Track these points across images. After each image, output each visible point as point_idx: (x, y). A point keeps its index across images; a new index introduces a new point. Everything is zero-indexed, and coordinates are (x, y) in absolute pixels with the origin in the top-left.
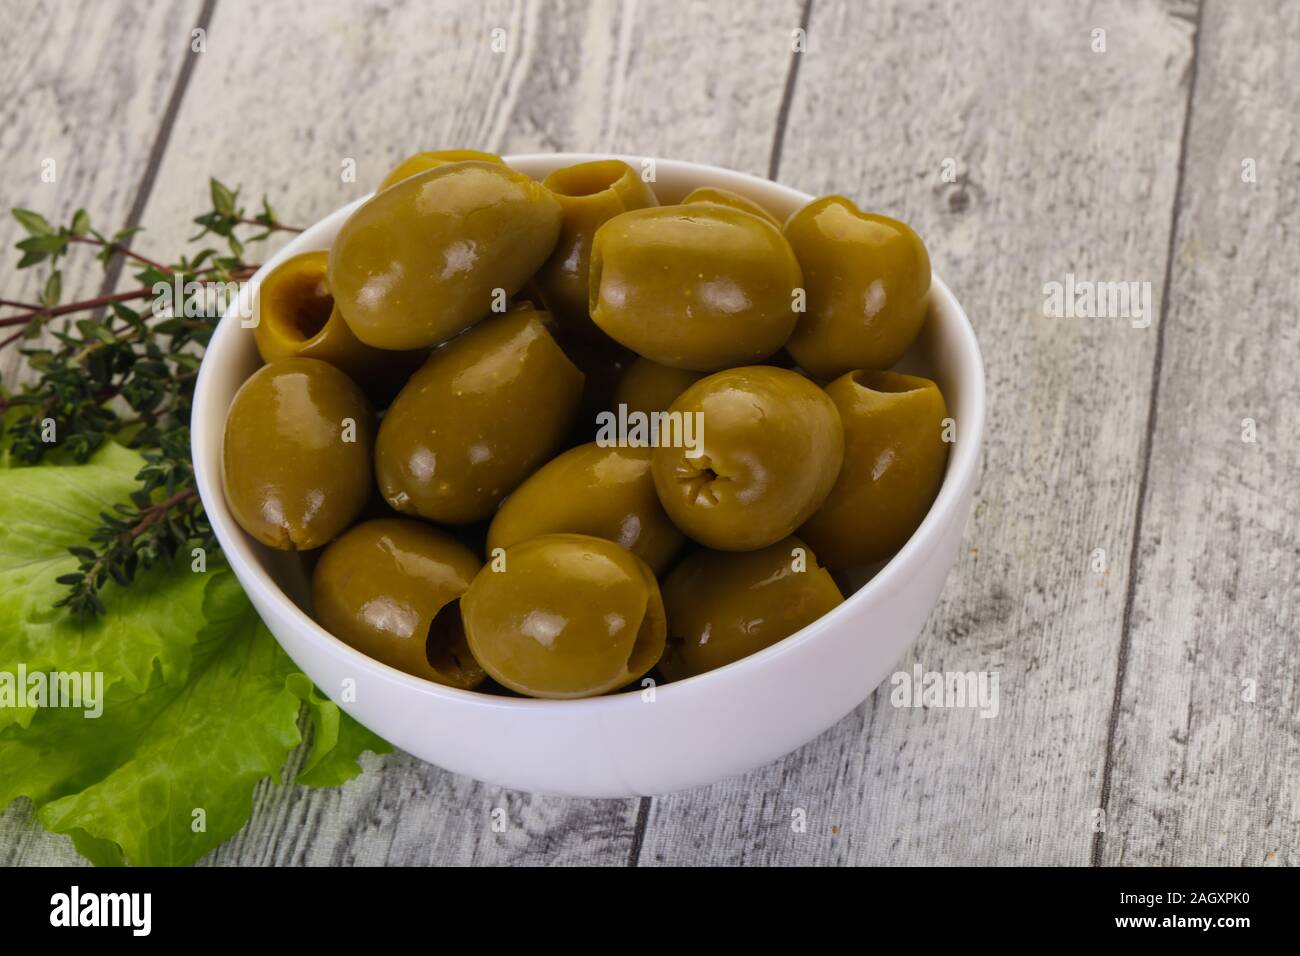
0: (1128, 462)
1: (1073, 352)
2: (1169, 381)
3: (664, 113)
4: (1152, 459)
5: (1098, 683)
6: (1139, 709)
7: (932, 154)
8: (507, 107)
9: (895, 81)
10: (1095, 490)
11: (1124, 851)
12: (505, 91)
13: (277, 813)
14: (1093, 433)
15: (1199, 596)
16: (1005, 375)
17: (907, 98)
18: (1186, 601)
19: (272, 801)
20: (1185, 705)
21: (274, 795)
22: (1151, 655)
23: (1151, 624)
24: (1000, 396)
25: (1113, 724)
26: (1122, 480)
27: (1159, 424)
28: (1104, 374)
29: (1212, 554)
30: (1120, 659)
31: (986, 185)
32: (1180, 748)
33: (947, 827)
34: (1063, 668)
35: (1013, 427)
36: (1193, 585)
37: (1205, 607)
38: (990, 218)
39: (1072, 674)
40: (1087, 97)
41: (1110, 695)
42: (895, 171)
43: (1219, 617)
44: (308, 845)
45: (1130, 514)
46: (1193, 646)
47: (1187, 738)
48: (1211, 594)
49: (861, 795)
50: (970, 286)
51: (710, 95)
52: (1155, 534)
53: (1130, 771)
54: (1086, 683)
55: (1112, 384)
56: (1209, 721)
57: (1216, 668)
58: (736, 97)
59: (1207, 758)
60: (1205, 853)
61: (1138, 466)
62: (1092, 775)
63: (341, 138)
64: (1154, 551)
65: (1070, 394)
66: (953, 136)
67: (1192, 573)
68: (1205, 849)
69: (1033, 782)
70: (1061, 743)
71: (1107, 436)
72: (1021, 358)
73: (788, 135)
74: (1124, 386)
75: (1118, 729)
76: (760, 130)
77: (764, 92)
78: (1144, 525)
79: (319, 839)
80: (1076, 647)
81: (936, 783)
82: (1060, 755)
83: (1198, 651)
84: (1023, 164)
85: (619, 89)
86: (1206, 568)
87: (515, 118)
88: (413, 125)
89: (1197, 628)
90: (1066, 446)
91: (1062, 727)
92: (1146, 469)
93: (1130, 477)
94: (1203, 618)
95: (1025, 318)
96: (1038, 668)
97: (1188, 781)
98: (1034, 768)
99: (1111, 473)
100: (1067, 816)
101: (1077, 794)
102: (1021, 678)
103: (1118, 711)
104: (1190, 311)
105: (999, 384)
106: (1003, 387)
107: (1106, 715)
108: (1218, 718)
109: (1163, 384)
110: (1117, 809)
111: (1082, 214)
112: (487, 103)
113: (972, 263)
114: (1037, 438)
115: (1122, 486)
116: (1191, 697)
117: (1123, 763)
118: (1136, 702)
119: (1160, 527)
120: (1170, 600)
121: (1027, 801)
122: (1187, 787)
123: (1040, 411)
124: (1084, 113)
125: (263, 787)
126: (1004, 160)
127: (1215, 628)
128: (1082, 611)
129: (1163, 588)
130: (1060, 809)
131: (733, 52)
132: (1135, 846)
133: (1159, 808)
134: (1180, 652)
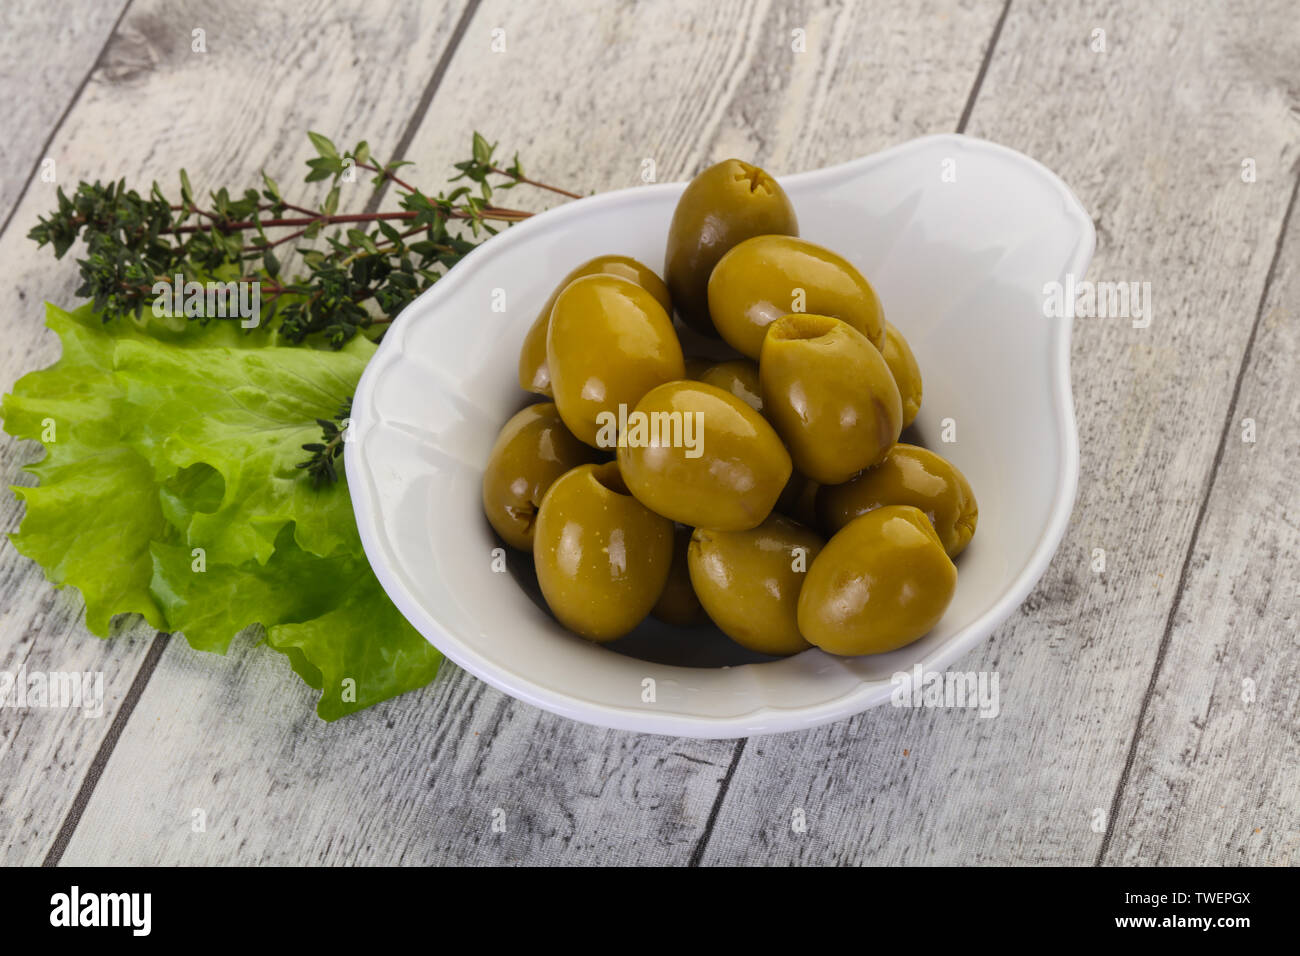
0: (1194, 487)
1: (1163, 387)
3: (855, 128)
4: (1214, 487)
5: (1140, 667)
6: (1169, 695)
8: (725, 101)
9: (1052, 131)
10: (1162, 506)
12: (725, 87)
14: (1168, 458)
15: (1234, 609)
16: (1104, 397)
17: (1060, 147)
18: (1222, 611)
20: (1207, 697)
22: (1186, 651)
23: (1191, 625)
24: (1096, 414)
25: (1146, 703)
26: (1186, 501)
27: (1225, 459)
28: (1186, 410)
29: (1250, 575)
30: (1160, 650)
31: (1115, 233)
32: (1197, 732)
33: (997, 767)
34: (1112, 650)
35: (1104, 442)
36: (1230, 598)
37: (1238, 619)
38: (1113, 261)
39: (1119, 656)
40: (1211, 170)
41: (1147, 679)
43: (1248, 628)
44: (477, 697)
45: (1189, 531)
46: (1222, 649)
47: (1204, 724)
48: (1244, 609)
49: (931, 727)
51: (896, 118)
52: (1206, 551)
53: (1154, 744)
54: (1129, 666)
55: (1191, 419)
56: (1225, 713)
57: (1238, 671)
58: (916, 123)
59: (1218, 743)
60: (1204, 821)
61: (1201, 492)
62: (1122, 742)
63: (583, 106)
64: (1203, 565)
65: (1155, 422)
66: (1093, 185)
67: (1231, 588)
68: (1204, 817)
69: (1073, 740)
70: (1101, 712)
71: (1179, 462)
72: (1119, 384)
74: (1201, 422)
75: (1150, 709)
78: (1198, 542)
79: (486, 693)
80: (1125, 634)
81: (994, 728)
82: (1098, 722)
83: (1225, 654)
84: (1148, 219)
85: (820, 100)
86: (1245, 585)
87: (730, 111)
88: (644, 104)
89: (1228, 634)
90: (1144, 465)
91: (1104, 699)
92: (1208, 495)
93: (1193, 500)
94: (1234, 627)
96: (1092, 646)
97: (1199, 760)
98: (1076, 729)
99: (1179, 494)
100: (1096, 772)
101: (1107, 756)
102: (1077, 653)
103: (1152, 693)
104: (1266, 368)
105: (1098, 404)
106: (1101, 407)
107: (1141, 694)
108: (1232, 712)
109: (1233, 426)
110: (1138, 774)
111: (1191, 270)
112: (708, 94)
114: (1122, 454)
115: (1186, 507)
116: (1214, 691)
117: (1149, 736)
118: (1168, 687)
119: (1211, 545)
120: (1208, 608)
121: (1066, 755)
122: (1198, 765)
123: (1128, 432)
124: (1206, 183)
126: (1133, 213)
127: (1243, 638)
128: (1136, 605)
129: (1206, 597)
130: (1092, 766)
131: (921, 84)
132: (1147, 806)
133: (1172, 778)
134: (1211, 652)
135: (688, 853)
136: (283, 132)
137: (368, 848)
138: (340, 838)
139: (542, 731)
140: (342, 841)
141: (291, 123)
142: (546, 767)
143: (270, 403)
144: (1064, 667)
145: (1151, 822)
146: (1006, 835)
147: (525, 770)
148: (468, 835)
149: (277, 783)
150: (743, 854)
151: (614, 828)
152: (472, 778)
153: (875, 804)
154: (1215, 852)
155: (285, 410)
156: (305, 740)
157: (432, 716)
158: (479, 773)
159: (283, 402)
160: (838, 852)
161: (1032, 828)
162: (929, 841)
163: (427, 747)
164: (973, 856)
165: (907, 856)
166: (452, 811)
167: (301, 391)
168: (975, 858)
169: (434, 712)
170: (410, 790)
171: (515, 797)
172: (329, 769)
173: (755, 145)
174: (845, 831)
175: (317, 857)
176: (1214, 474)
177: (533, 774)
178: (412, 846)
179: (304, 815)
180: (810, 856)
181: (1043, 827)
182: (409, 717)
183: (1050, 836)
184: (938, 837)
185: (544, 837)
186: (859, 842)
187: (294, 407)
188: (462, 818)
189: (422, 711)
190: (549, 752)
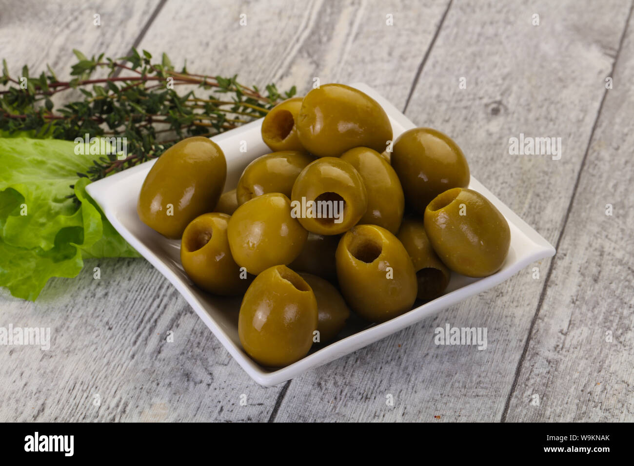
0: (556, 222)
1: (538, 175)
2: (580, 194)
3: (368, 59)
4: (568, 223)
5: (529, 306)
6: (546, 319)
7: (486, 91)
8: (298, 47)
9: (474, 61)
11: (531, 372)
12: (298, 40)
13: (147, 301)
14: (541, 209)
15: (581, 279)
16: (506, 180)
17: (478, 68)
18: (574, 281)
19: (146, 297)
20: (568, 320)
21: (147, 295)
22: (555, 299)
23: (557, 287)
24: (502, 188)
25: (533, 323)
26: (553, 229)
27: (573, 210)
28: (551, 187)
29: (589, 263)
30: (541, 298)
31: (509, 106)
32: (563, 337)
33: (451, 352)
34: (514, 298)
36: (578, 274)
37: (583, 284)
38: (509, 119)
39: (518, 301)
40: (561, 80)
41: (533, 312)
42: (469, 94)
43: (589, 288)
44: (159, 316)
45: (555, 242)
46: (575, 298)
47: (566, 333)
48: (586, 279)
49: (414, 334)
50: (495, 144)
51: (390, 54)
52: (564, 252)
53: (539, 342)
54: (523, 306)
55: (554, 191)
56: (578, 328)
57: (584, 308)
58: (401, 57)
59: (575, 342)
60: (568, 379)
61: (561, 224)
62: (521, 341)
63: (221, 47)
64: (563, 258)
65: (534, 192)
66: (497, 85)
67: (579, 269)
68: (568, 377)
69: (493, 339)
70: (508, 327)
71: (548, 211)
72: (514, 175)
73: (422, 74)
74: (559, 193)
75: (536, 325)
76: (410, 70)
77: (414, 57)
78: (560, 248)
79: (164, 314)
80: (521, 291)
82: (507, 331)
83: (577, 300)
84: (527, 100)
85: (349, 47)
86: (586, 268)
87: (300, 51)
88: (253, 48)
89: (578, 291)
90: (529, 212)
91: (510, 320)
92: (564, 226)
93: (556, 228)
94: (582, 287)
95: (519, 160)
97: (564, 350)
98: (495, 334)
99: (548, 226)
100: (507, 355)
101: (513, 347)
102: (494, 299)
103: (537, 318)
104: (594, 168)
105: (502, 183)
106: (504, 185)
107: (530, 319)
108: (582, 327)
109: (577, 195)
110: (530, 356)
111: (551, 124)
112: (289, 43)
113: (498, 136)
114: (517, 206)
115: (552, 232)
116: (571, 318)
117: (535, 338)
118: (545, 316)
119: (567, 249)
120: (567, 278)
122: (564, 352)
123: (519, 197)
124: (559, 85)
125: (143, 291)
126: (519, 98)
127: (586, 292)
128: (526, 277)
129: (565, 273)
130: (504, 352)
131: (403, 40)
132: (536, 371)
133: (549, 358)
134: (569, 299)
135: (277, 393)
136: (59, 58)
137: (96, 387)
138: (80, 382)
139: (195, 333)
140: (81, 384)
141: (63, 53)
142: (197, 351)
143: (49, 165)
144: (487, 305)
145: (538, 379)
146: (457, 385)
147: (185, 352)
148: (153, 381)
149: (45, 355)
150: (308, 394)
151: (235, 380)
152: (156, 355)
153: (382, 370)
154: (575, 394)
155: (56, 169)
156: (62, 335)
157: (134, 325)
158: (159, 352)
159: (56, 165)
160: (362, 392)
161: (471, 382)
162: (413, 387)
163: (130, 340)
164: (438, 395)
165: (401, 394)
166: (144, 371)
167: (66, 160)
168: (439, 396)
169: (135, 322)
170: (121, 359)
171: (179, 364)
172: (75, 349)
173: (314, 66)
174: (365, 383)
175: (67, 391)
176: (567, 217)
177: (190, 353)
178: (121, 386)
179: (60, 371)
180: (346, 394)
181: (478, 380)
182: (121, 325)
183: (481, 385)
184: (418, 386)
185: (195, 383)
186: (374, 388)
187: (62, 168)
188: (150, 374)
189: (128, 322)
190: (199, 343)
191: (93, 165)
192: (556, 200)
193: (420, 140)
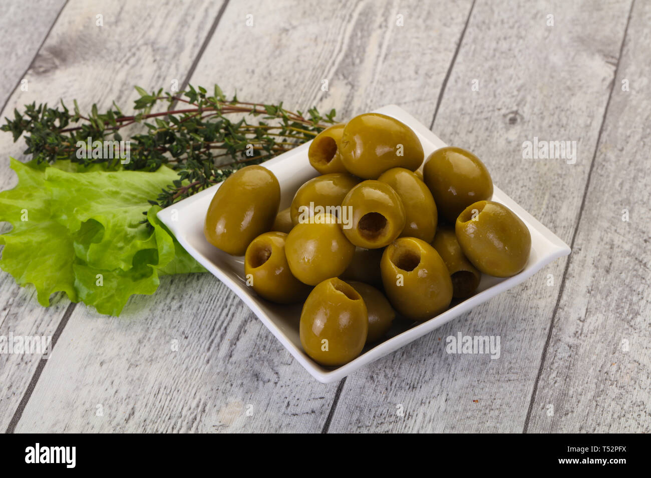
0: (571, 220)
1: (553, 178)
2: (591, 193)
3: (397, 77)
4: (581, 220)
5: (551, 297)
6: (566, 309)
7: (504, 102)
8: (333, 70)
9: (491, 75)
10: (556, 229)
11: (555, 357)
12: (333, 64)
13: (217, 311)
14: (557, 209)
15: (594, 271)
16: (525, 184)
17: (496, 82)
18: (589, 272)
19: (215, 307)
20: (585, 308)
21: (216, 305)
22: (573, 290)
23: (574, 279)
24: (522, 191)
25: (555, 312)
26: (568, 226)
27: (585, 208)
28: (565, 188)
29: (601, 256)
30: (560, 290)
31: (525, 115)
32: (581, 324)
34: (537, 291)
35: (526, 203)
36: (592, 267)
37: (597, 275)
38: (525, 127)
39: (541, 293)
40: (569, 88)
41: (555, 302)
42: (488, 106)
43: (602, 279)
44: (228, 324)
45: (570, 239)
46: (590, 288)
47: (584, 320)
48: (599, 270)
49: (451, 328)
50: (514, 151)
51: (416, 73)
52: (579, 247)
53: (560, 330)
54: (546, 297)
55: (568, 191)
56: (594, 315)
57: (599, 297)
58: (426, 74)
59: (591, 328)
61: (575, 222)
62: (545, 329)
63: (265, 74)
64: (578, 253)
65: (550, 193)
66: (513, 96)
67: (593, 262)
68: (587, 360)
69: (521, 329)
70: (534, 317)
71: (564, 210)
72: (532, 179)
73: (446, 90)
74: (572, 193)
75: (557, 315)
76: (435, 87)
77: (438, 74)
78: (575, 243)
79: (233, 322)
80: (543, 284)
81: (482, 327)
82: (532, 321)
83: (592, 290)
84: (540, 109)
85: (380, 67)
86: (599, 260)
87: (336, 74)
88: (295, 73)
89: (592, 282)
90: (547, 212)
91: (534, 311)
92: (578, 224)
93: (571, 225)
94: (596, 278)
95: (535, 165)
96: (527, 289)
97: (583, 335)
98: (522, 324)
99: (564, 224)
100: (533, 342)
101: (538, 335)
102: (520, 292)
103: (558, 308)
104: (602, 169)
105: (522, 187)
106: (524, 188)
107: (552, 309)
108: (597, 314)
109: (588, 194)
110: (553, 342)
111: (562, 129)
112: (325, 67)
113: (516, 143)
114: (536, 208)
115: (568, 229)
116: (588, 306)
117: (558, 326)
118: (565, 305)
119: (582, 244)
120: (582, 271)
121: (518, 336)
122: (582, 337)
123: (538, 198)
124: (567, 94)
125: (212, 302)
126: (533, 107)
127: (600, 283)
129: (581, 266)
130: (531, 340)
131: (427, 58)
132: (559, 356)
133: (570, 344)
134: (585, 290)
135: (336, 387)
136: (121, 92)
137: (178, 391)
138: (164, 387)
139: (261, 337)
140: (165, 388)
141: (125, 87)
142: (264, 353)
143: (122, 195)
144: (514, 299)
145: (561, 363)
146: (491, 371)
147: (254, 354)
148: (227, 383)
149: (131, 364)
150: (362, 387)
151: (299, 378)
152: (228, 359)
153: (426, 361)
154: (593, 374)
155: (129, 198)
156: (145, 346)
157: (206, 333)
158: (231, 356)
159: (128, 194)
160: (409, 382)
161: (504, 368)
162: (453, 376)
163: (205, 346)
164: (475, 381)
165: (443, 382)
166: (218, 373)
167: (137, 189)
168: (477, 382)
169: (207, 331)
170: (198, 364)
171: (249, 366)
172: (157, 358)
173: (349, 87)
174: (412, 374)
175: (153, 396)
176: (580, 214)
177: (257, 356)
178: (200, 389)
179: (146, 378)
180: (396, 385)
181: (509, 367)
182: (195, 334)
183: (512, 371)
184: (458, 374)
185: (264, 382)
186: (419, 378)
187: (134, 196)
188: (224, 376)
189: (202, 331)
190: (265, 346)
191: (162, 192)
192: (570, 200)
193: (448, 159)
